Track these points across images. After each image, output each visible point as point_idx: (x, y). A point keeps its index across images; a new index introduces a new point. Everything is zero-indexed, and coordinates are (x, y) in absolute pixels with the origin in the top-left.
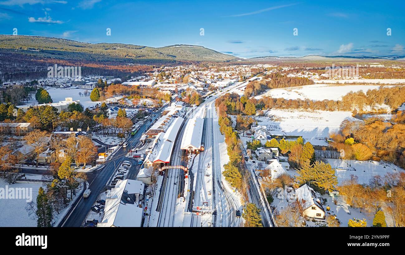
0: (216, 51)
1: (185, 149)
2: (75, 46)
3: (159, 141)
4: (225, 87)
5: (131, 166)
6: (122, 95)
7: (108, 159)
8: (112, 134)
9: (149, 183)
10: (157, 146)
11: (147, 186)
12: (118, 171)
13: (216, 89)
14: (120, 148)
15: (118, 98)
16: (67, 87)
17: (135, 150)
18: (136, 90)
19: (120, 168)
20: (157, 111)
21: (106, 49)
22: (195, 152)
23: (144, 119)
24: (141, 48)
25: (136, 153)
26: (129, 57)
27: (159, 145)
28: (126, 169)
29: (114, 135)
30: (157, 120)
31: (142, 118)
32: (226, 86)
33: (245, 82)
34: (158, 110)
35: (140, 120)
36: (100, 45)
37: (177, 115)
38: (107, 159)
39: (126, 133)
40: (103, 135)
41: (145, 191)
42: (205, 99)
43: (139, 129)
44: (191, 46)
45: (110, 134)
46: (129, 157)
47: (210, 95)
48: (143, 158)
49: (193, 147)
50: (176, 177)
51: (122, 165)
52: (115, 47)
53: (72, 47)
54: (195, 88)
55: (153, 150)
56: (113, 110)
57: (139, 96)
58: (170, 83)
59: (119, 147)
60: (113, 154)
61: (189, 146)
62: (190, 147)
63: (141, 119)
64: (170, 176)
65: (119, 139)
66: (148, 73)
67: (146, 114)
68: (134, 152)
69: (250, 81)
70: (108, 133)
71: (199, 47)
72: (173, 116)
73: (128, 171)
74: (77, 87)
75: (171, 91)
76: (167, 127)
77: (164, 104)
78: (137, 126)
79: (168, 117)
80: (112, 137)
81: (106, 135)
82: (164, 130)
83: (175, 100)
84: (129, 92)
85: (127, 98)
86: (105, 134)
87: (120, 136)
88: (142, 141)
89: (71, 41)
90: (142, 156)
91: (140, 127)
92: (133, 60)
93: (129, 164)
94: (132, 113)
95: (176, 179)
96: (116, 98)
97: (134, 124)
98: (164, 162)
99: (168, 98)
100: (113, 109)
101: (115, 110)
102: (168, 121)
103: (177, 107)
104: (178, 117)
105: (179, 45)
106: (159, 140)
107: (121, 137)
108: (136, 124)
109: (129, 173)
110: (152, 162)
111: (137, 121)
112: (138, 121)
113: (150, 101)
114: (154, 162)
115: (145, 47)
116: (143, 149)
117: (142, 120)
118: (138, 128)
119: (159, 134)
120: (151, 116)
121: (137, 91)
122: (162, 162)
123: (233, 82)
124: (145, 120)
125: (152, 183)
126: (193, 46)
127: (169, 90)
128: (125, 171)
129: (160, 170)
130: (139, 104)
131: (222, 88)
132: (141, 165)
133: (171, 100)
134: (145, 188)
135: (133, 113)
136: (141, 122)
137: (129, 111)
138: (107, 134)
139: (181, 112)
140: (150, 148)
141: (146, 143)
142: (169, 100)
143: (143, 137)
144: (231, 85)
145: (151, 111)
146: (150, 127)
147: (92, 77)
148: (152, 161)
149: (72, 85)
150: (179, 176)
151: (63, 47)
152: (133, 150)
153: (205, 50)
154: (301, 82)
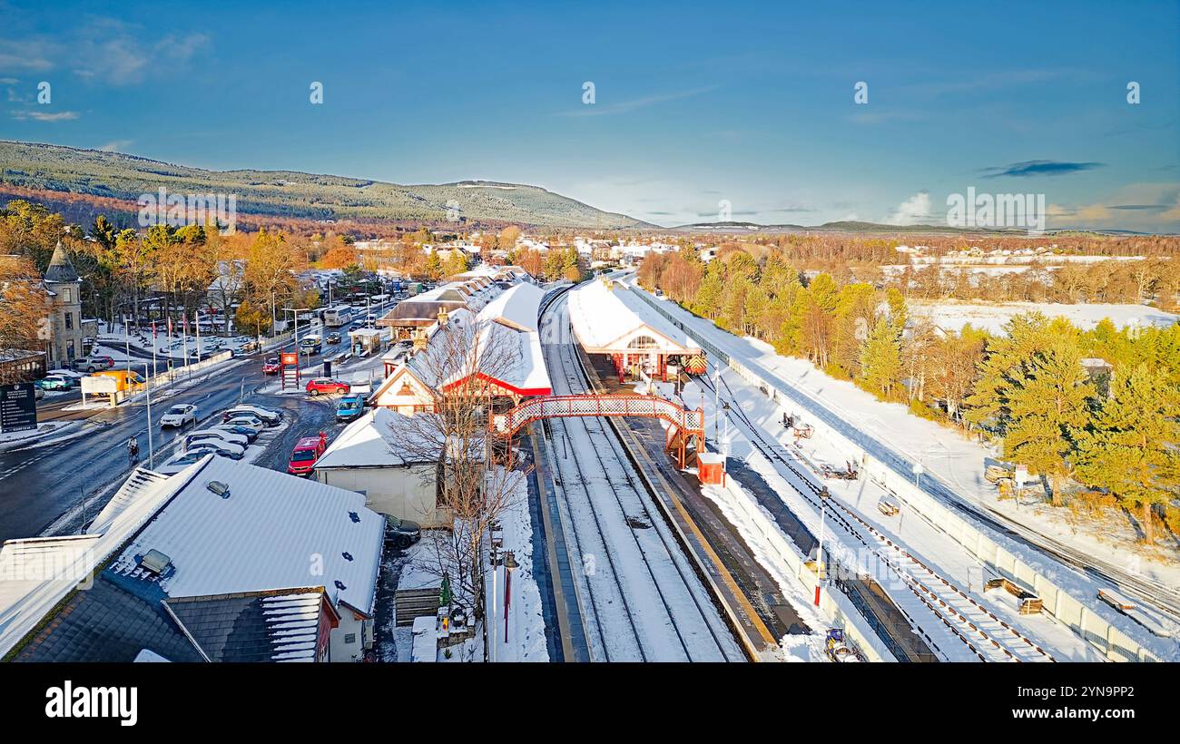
0: (581, 201)
2: (155, 172)
5: (283, 426)
7: (138, 401)
9: (421, 520)
11: (409, 542)
14: (233, 366)
21: (254, 184)
24: (362, 186)
25: (327, 374)
26: (323, 206)
28: (244, 439)
31: (359, 298)
36: (236, 174)
41: (385, 586)
44: (508, 185)
50: (619, 481)
52: (281, 181)
53: (147, 174)
59: (232, 363)
61: (635, 336)
64: (571, 480)
67: (378, 288)
71: (531, 189)
72: (496, 282)
88: (361, 342)
89: (147, 160)
92: (333, 212)
98: (516, 391)
99: (460, 267)
105: (472, 183)
115: (371, 183)
122: (502, 391)
125: (445, 515)
126: (514, 186)
127: (461, 249)
134: (386, 557)
142: (460, 272)
151: (117, 174)
153: (549, 196)
154: (874, 256)
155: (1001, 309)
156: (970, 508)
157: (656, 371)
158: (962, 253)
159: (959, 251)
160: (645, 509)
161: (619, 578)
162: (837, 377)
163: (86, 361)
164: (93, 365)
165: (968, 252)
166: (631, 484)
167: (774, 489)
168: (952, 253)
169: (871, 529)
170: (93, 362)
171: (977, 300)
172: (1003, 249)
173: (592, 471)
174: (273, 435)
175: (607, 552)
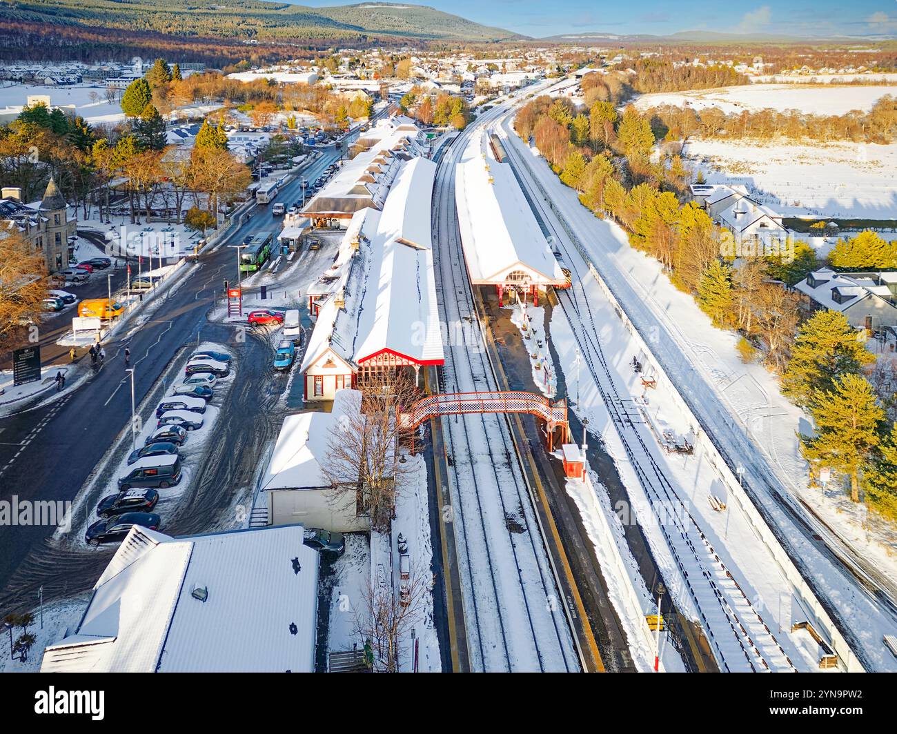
1: (492, 281)
3: (363, 244)
4: (518, 88)
5: (231, 381)
6: (221, 101)
7: (118, 334)
8: (166, 216)
10: (362, 268)
11: (337, 554)
12: (160, 413)
13: (495, 91)
14: (188, 274)
15: (207, 109)
16: (64, 84)
17: (257, 281)
18: (265, 89)
19: (166, 399)
20: (333, 142)
21: (191, 9)
22: (533, 297)
23: (292, 163)
24: (279, 9)
25: (264, 297)
26: (248, 27)
27: (367, 263)
28: (200, 403)
29: (176, 217)
30: (338, 169)
31: (282, 161)
32: (518, 84)
33: (564, 79)
34: (335, 139)
35: (277, 169)
37: (407, 153)
38: (113, 333)
39: (221, 212)
40: (129, 219)
42: (474, 114)
43: (275, 197)
45: (158, 213)
46: (227, 320)
47: (486, 105)
48: (296, 331)
49: (528, 271)
50: (499, 458)
51: (183, 372)
52: (213, 5)
53: (105, 2)
54: (437, 87)
55: (346, 291)
56: (184, 135)
57: (272, 104)
58: (360, 78)
59: (188, 269)
60: (153, 306)
61: (511, 270)
62: (513, 276)
63: (280, 166)
64: (461, 457)
65: (192, 234)
66: (297, 61)
67: (298, 150)
68: (250, 292)
69: (578, 77)
70: (149, 208)
71: (422, 8)
72: (396, 153)
73: (213, 413)
74: (96, 84)
75: (370, 92)
76: (382, 190)
77: (352, 126)
78: (266, 185)
79: (381, 157)
80: (166, 226)
81: (142, 219)
82: (375, 201)
83: (385, 113)
84: (243, 94)
85: (236, 108)
86: (136, 214)
87: (197, 223)
88: (288, 244)
90: (292, 317)
91: (276, 190)
93: (222, 366)
94: (249, 144)
95: (504, 473)
96: (200, 108)
97: (256, 179)
98: (416, 361)
99: (364, 110)
100: (184, 131)
101: (189, 135)
102: (384, 168)
103: (400, 129)
104: (410, 158)
105: (372, 4)
106: (365, 240)
107: (201, 227)
108: (261, 179)
109: (221, 423)
110: (349, 361)
111: (267, 170)
112: (270, 171)
113: (307, 116)
114: (360, 361)
115: (289, 6)
116: (292, 281)
117: (284, 169)
118: (269, 192)
119: (360, 215)
120: (314, 157)
121: (268, 91)
122: (405, 362)
123: (534, 79)
124: (295, 168)
125: (363, 521)
127: (364, 90)
128: (195, 418)
129: (405, 420)
130: (273, 123)
131: (512, 89)
132: (287, 370)
133: (372, 116)
135: (254, 143)
136: (281, 176)
137: (240, 139)
138: (144, 214)
139: (417, 144)
140: (329, 280)
141: (304, 253)
142: (365, 115)
143: (292, 228)
144: (531, 84)
145: (314, 142)
146: (316, 191)
147: (145, 65)
148: (348, 355)
149: (80, 80)
150: (511, 450)
152: (247, 284)
153: (438, 14)
154: (717, 79)
155: (826, 151)
156: (785, 499)
157: (529, 291)
158: (793, 72)
159: (792, 69)
160: (520, 503)
161: (501, 608)
162: (680, 289)
163: (71, 273)
164: (77, 276)
165: (799, 71)
166: (509, 464)
167: (625, 484)
168: (785, 71)
169: (703, 537)
170: (78, 274)
171: (806, 139)
172: (829, 67)
173: (479, 446)
174: (224, 389)
175: (491, 569)
